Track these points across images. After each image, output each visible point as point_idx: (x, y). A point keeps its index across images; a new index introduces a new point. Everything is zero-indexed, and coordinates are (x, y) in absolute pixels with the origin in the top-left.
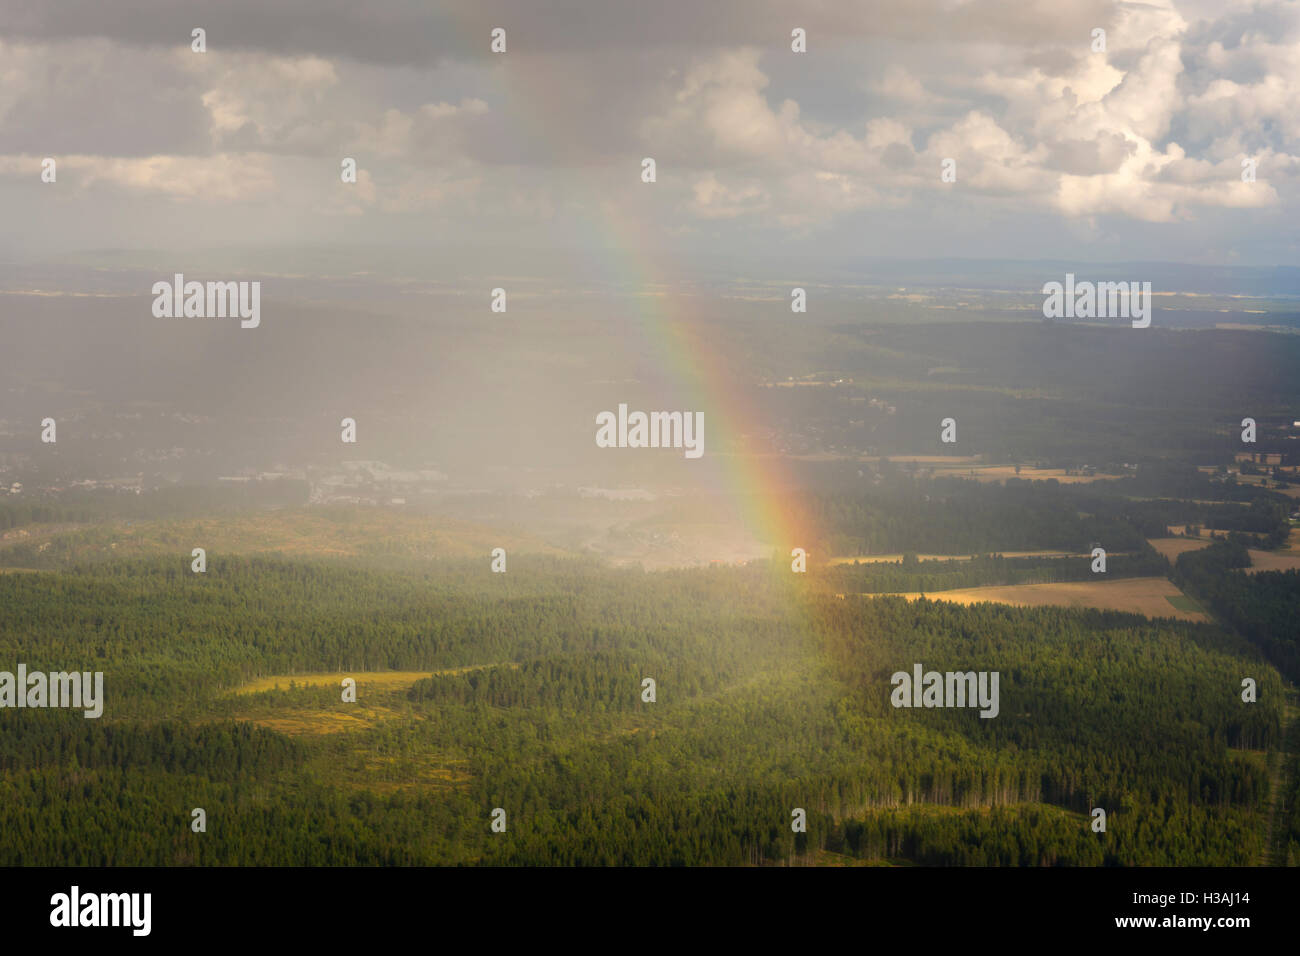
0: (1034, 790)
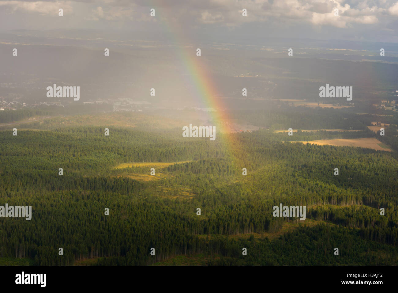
0: (360, 200)
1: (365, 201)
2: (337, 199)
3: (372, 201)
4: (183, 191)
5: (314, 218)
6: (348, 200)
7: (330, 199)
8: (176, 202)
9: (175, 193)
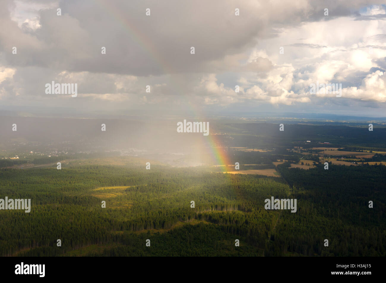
0: (236, 208)
1: (240, 208)
2: (221, 207)
3: (243, 208)
4: (126, 204)
5: (199, 219)
6: (228, 207)
7: (216, 207)
8: (115, 211)
9: (120, 205)
